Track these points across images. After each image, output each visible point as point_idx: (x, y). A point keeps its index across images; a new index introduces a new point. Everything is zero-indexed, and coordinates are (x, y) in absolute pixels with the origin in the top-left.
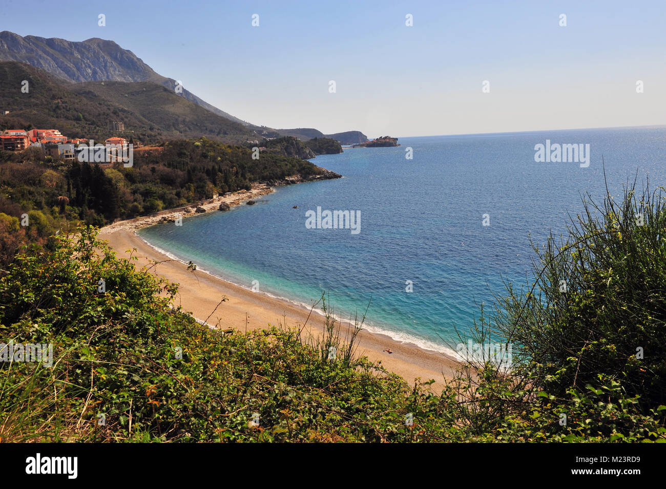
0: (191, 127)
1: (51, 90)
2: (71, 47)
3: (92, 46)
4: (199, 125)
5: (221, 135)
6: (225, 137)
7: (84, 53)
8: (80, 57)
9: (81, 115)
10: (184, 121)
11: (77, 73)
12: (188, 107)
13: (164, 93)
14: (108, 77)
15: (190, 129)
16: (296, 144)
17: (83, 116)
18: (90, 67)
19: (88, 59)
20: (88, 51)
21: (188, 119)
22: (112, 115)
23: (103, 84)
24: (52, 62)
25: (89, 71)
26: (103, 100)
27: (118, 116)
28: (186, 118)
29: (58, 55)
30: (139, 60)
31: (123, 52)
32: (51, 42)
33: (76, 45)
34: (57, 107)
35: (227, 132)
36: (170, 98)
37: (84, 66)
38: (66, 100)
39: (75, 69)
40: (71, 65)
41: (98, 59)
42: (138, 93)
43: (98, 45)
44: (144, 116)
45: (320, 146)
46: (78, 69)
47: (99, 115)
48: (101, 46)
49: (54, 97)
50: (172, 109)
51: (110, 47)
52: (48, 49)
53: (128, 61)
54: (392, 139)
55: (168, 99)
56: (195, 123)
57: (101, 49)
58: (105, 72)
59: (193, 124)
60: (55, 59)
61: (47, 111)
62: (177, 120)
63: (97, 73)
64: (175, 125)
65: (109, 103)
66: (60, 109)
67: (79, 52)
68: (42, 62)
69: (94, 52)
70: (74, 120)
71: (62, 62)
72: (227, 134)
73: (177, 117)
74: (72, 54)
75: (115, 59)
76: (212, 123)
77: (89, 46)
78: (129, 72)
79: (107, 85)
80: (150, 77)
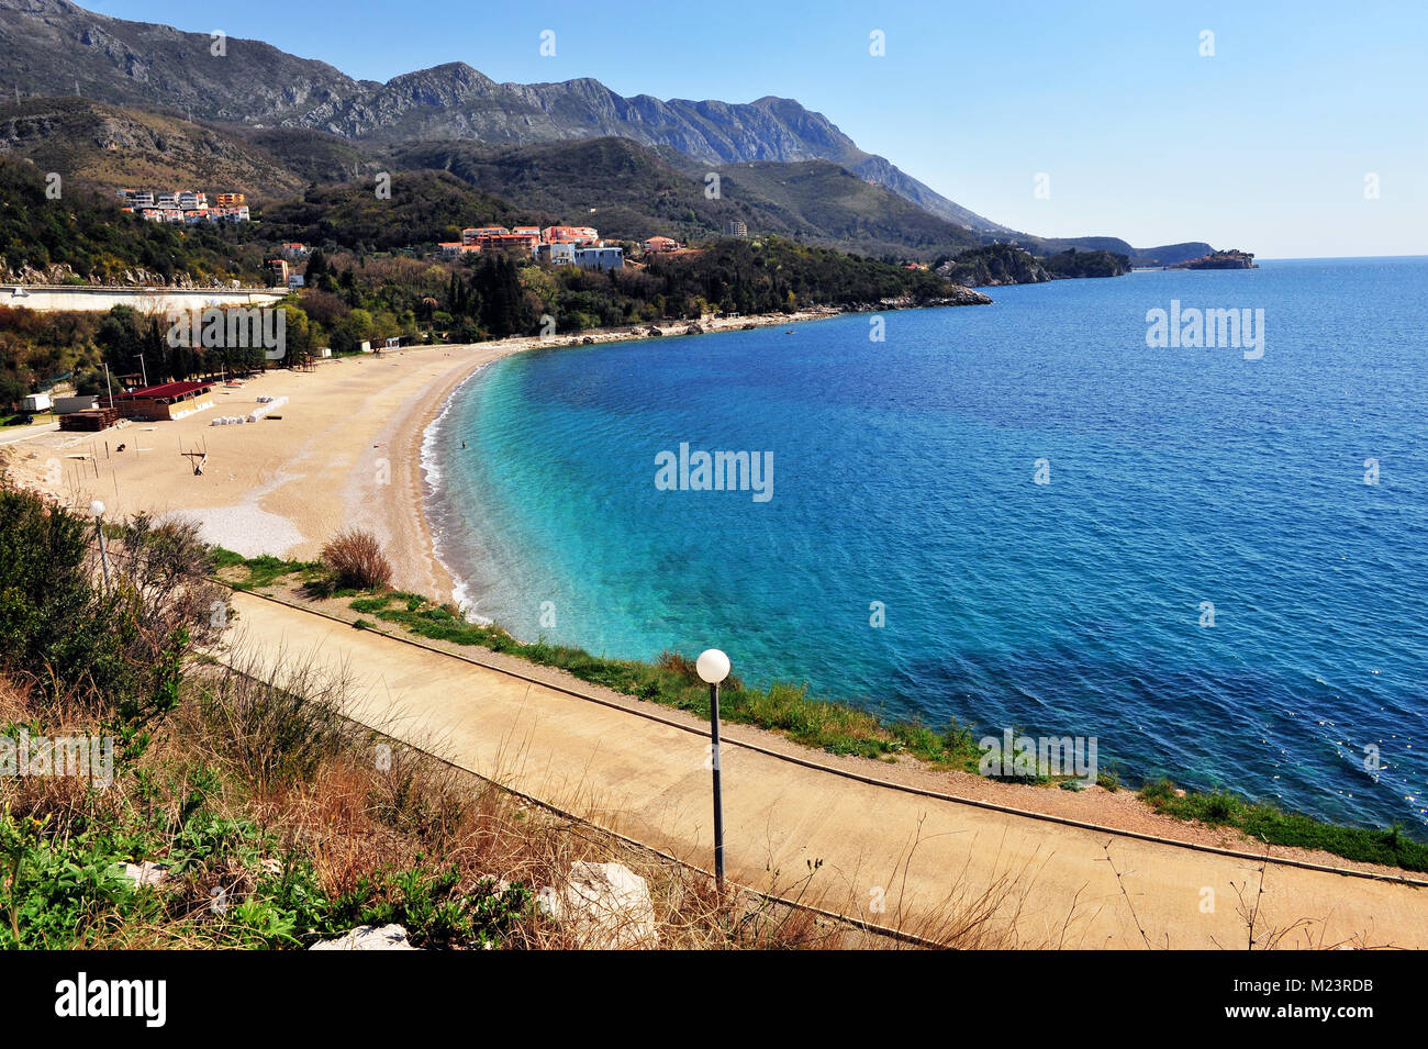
0: (877, 233)
1: (658, 176)
2: (731, 112)
3: (761, 110)
4: (889, 228)
5: (924, 246)
6: (929, 248)
7: (747, 121)
8: (741, 127)
9: (693, 213)
10: (866, 222)
11: (735, 153)
12: (877, 199)
13: (842, 178)
14: (780, 156)
15: (873, 235)
16: (1014, 256)
17: (696, 214)
18: (754, 142)
19: (753, 129)
20: (755, 117)
21: (872, 219)
22: (740, 212)
23: (751, 166)
24: (701, 138)
25: (753, 148)
26: (744, 191)
27: (750, 214)
28: (868, 218)
29: (710, 126)
30: (834, 127)
31: (806, 115)
32: (702, 107)
33: (737, 108)
34: (662, 202)
35: (935, 241)
36: (849, 186)
37: (746, 140)
38: (676, 190)
39: (733, 147)
40: (728, 141)
41: (768, 129)
42: (801, 178)
43: (772, 108)
44: (804, 215)
45: (1076, 264)
46: (738, 146)
47: (720, 212)
48: (776, 107)
49: (659, 187)
50: (849, 203)
51: (788, 110)
52: (699, 118)
53: (812, 129)
54: (1242, 254)
55: (845, 187)
56: (883, 226)
57: (775, 114)
58: (776, 150)
59: (879, 226)
60: (705, 133)
61: (646, 207)
62: (854, 221)
63: (764, 152)
64: (850, 228)
65: (752, 196)
66: (665, 204)
67: (742, 118)
68: (686, 137)
69: (764, 118)
70: (682, 220)
71: (715, 137)
72: (934, 244)
73: (855, 216)
74: (731, 123)
75: (793, 127)
76: (912, 226)
77: (757, 110)
78: (814, 147)
79: (758, 167)
80: (844, 154)
